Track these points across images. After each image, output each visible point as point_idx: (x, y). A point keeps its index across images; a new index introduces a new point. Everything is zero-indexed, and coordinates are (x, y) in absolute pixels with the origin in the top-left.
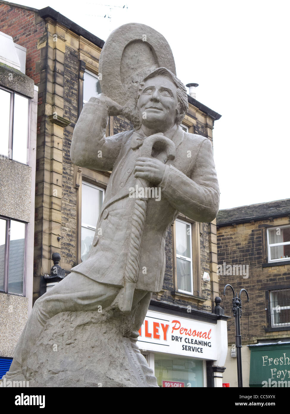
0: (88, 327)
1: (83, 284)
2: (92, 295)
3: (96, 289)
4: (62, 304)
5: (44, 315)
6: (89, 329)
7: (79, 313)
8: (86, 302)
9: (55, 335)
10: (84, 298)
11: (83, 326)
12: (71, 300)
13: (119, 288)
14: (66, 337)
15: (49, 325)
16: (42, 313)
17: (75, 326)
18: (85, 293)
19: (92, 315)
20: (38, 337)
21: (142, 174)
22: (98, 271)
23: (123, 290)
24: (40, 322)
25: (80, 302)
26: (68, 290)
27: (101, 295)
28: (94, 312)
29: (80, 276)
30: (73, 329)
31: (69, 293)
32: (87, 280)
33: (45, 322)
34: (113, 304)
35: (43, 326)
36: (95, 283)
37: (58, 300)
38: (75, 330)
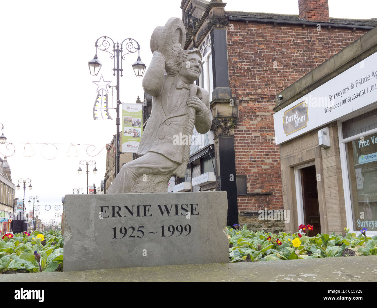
0: (161, 184)
1: (163, 160)
2: (168, 167)
3: (170, 164)
4: (150, 170)
5: (136, 175)
6: (161, 185)
7: (157, 176)
8: (164, 170)
9: (145, 187)
10: (163, 168)
11: (159, 183)
12: (157, 168)
13: (179, 164)
14: (151, 188)
15: (139, 181)
16: (134, 174)
17: (156, 183)
18: (164, 165)
19: (163, 178)
20: (132, 188)
21: (196, 106)
22: (171, 154)
23: (182, 166)
24: (133, 179)
25: (162, 170)
26: (155, 163)
27: (171, 168)
28: (164, 176)
29: (161, 155)
30: (154, 185)
31: (155, 164)
32: (165, 158)
33: (136, 179)
34: (174, 172)
35: (134, 181)
36: (169, 160)
37: (149, 168)
38: (155, 185)
